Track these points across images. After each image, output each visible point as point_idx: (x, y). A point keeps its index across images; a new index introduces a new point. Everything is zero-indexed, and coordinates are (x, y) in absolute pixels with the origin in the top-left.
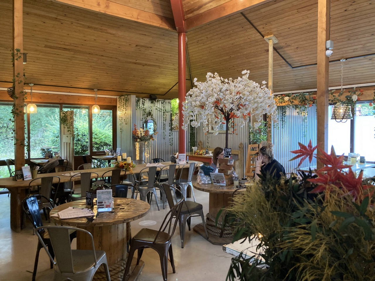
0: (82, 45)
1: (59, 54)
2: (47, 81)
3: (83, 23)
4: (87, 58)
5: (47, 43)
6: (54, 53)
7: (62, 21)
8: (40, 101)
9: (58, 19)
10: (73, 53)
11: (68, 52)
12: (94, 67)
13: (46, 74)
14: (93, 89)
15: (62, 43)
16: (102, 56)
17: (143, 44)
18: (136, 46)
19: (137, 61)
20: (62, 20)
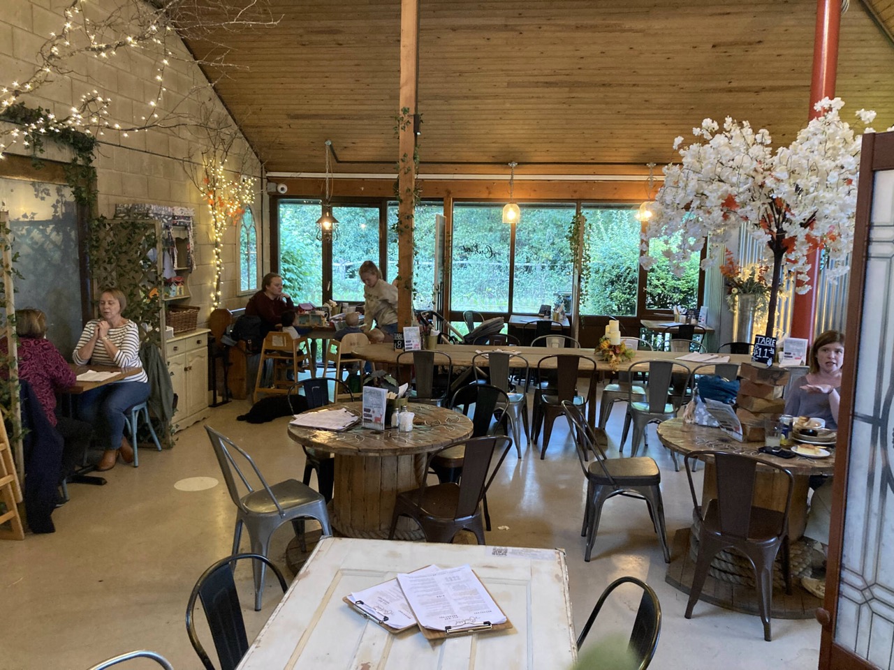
0: (580, 69)
1: (541, 95)
2: (539, 154)
3: (563, 22)
4: (601, 95)
5: (509, 78)
6: (531, 95)
7: (519, 28)
8: (533, 196)
9: (509, 25)
10: (567, 89)
11: (556, 89)
12: (627, 112)
13: (532, 141)
14: (645, 164)
15: (536, 72)
16: (634, 85)
17: (731, 39)
18: (714, 46)
19: (734, 84)
20: (519, 25)
